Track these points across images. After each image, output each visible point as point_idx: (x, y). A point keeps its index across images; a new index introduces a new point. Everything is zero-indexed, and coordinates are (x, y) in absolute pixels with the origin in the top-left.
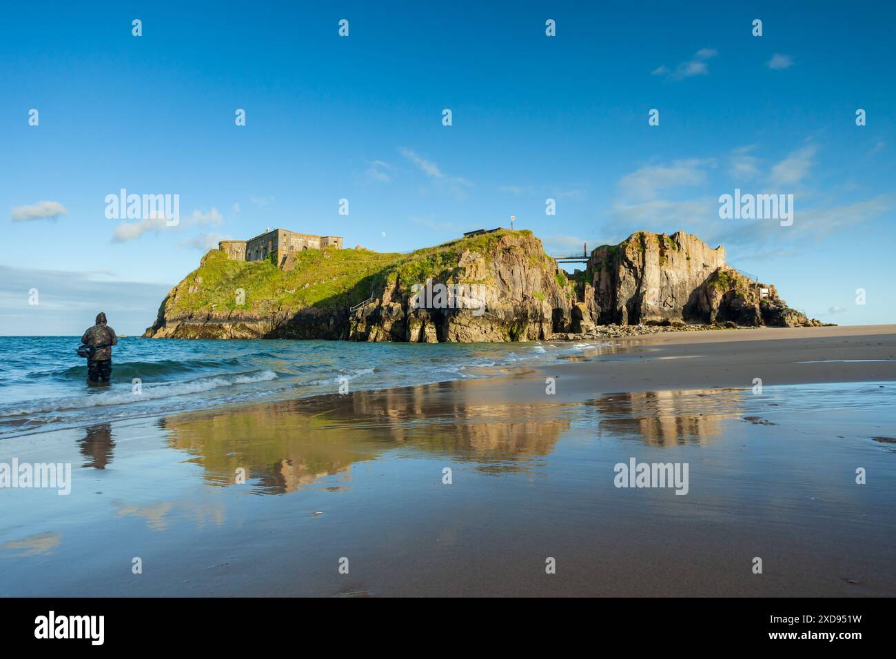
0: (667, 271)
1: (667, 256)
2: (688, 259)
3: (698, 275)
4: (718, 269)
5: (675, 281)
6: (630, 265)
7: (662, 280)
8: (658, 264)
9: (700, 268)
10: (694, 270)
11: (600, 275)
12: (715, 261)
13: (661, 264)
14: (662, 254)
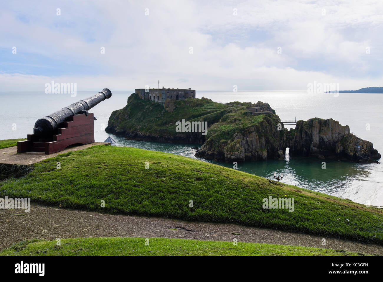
0: (322, 136)
1: (322, 130)
2: (332, 130)
3: (336, 137)
4: (345, 135)
5: (326, 140)
6: (306, 133)
7: (320, 139)
8: (318, 133)
9: (337, 135)
10: (334, 135)
11: (297, 134)
12: (344, 132)
13: (319, 133)
14: (320, 128)
